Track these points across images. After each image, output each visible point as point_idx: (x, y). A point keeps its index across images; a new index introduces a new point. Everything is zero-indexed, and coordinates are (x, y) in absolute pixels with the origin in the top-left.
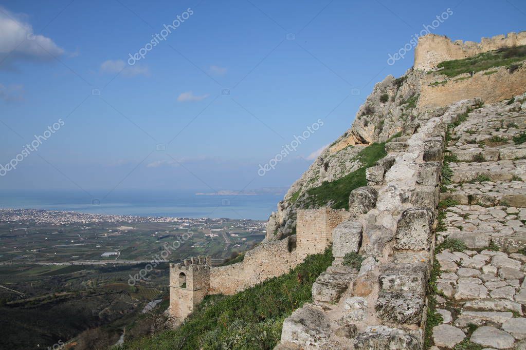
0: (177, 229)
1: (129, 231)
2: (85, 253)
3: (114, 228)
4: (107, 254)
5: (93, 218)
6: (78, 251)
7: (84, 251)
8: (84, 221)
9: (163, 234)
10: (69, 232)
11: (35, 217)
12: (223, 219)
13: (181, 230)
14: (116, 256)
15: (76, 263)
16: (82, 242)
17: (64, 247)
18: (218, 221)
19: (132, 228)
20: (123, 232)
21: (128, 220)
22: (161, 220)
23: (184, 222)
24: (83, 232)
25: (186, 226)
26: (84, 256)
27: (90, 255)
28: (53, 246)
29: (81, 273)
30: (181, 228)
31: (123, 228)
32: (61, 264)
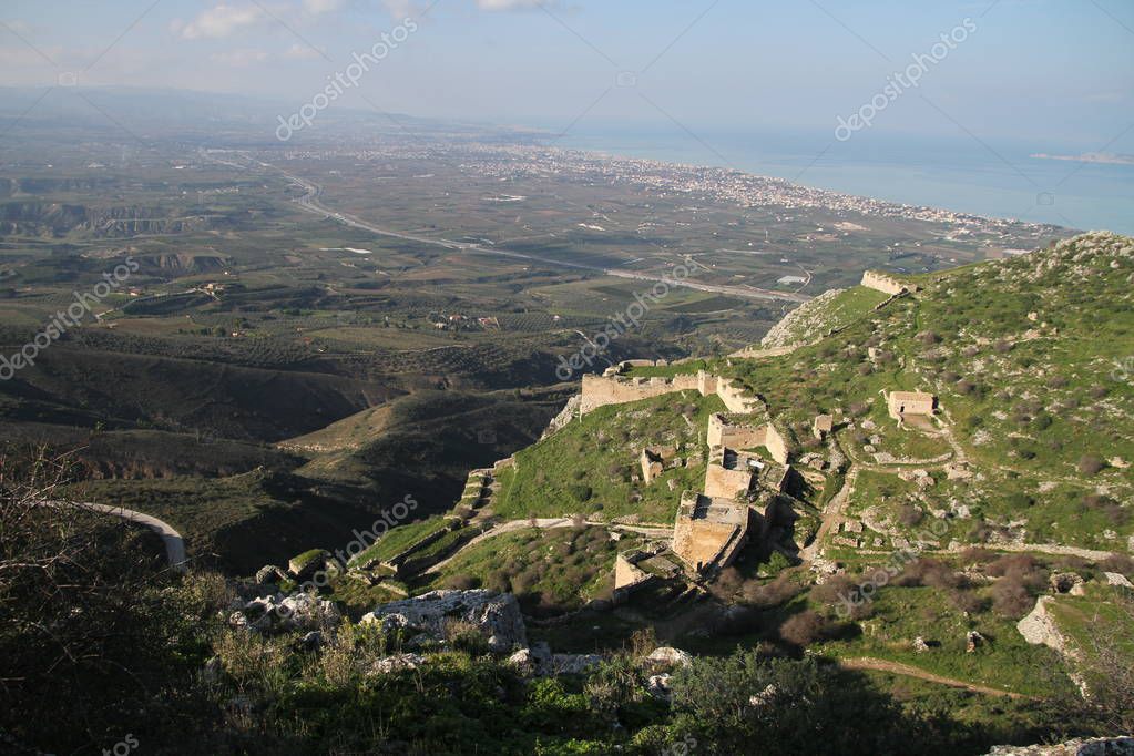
0: (941, 241)
1: (853, 235)
2: (756, 270)
3: (829, 225)
4: (787, 280)
5: (807, 197)
6: (749, 267)
7: (758, 268)
8: (789, 202)
9: (909, 248)
10: (756, 223)
11: (719, 185)
12: (1046, 226)
13: (948, 242)
14: (801, 284)
15: (729, 291)
16: (765, 248)
17: (734, 255)
18: (1033, 231)
19: (860, 228)
20: (840, 234)
21: (863, 209)
22: (920, 216)
23: (962, 225)
24: (775, 226)
25: (963, 236)
26: (752, 277)
27: (764, 276)
28: (718, 251)
29: (722, 316)
30: (949, 238)
31: (848, 225)
32: (710, 289)
